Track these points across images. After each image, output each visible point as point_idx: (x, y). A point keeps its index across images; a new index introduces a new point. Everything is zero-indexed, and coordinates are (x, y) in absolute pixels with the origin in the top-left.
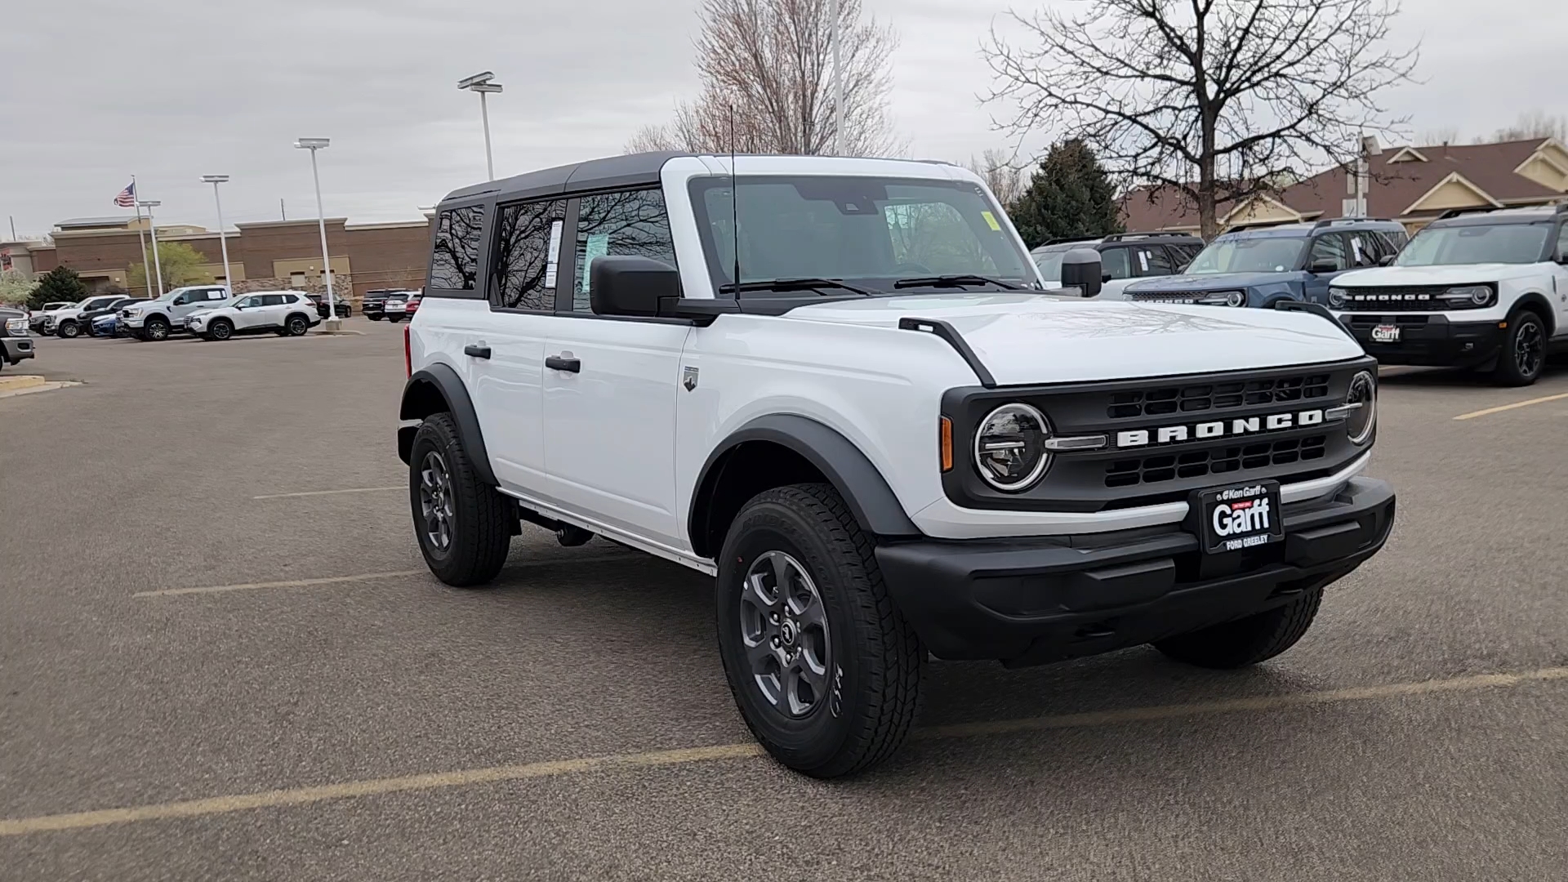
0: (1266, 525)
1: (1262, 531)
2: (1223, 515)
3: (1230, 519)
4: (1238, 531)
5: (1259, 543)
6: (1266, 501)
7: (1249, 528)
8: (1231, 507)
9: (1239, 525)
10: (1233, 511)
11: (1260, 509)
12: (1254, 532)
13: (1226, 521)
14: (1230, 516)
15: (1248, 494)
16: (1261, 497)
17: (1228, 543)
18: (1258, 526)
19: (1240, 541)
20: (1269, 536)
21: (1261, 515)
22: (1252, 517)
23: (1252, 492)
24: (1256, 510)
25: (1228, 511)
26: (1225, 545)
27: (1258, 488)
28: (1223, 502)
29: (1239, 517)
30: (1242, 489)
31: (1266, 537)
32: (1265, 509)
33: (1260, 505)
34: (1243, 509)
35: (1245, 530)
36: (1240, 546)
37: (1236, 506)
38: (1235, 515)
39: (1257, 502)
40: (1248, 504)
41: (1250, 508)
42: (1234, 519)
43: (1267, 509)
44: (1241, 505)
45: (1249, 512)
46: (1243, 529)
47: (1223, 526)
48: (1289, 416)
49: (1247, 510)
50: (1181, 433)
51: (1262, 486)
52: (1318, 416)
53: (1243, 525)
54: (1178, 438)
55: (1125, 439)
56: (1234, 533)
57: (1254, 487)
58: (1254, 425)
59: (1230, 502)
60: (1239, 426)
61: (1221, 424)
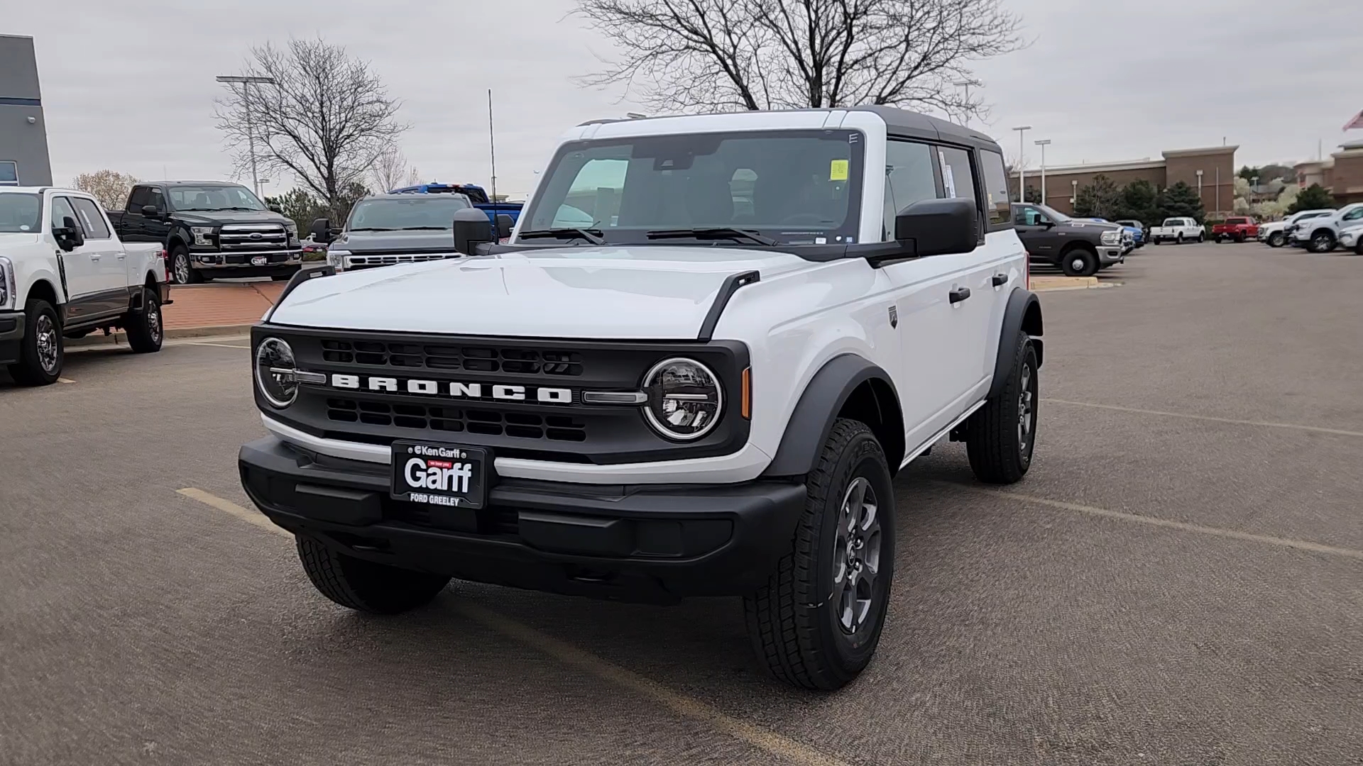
0: (465, 489)
1: (459, 493)
2: (416, 468)
3: (425, 473)
4: (432, 487)
5: (448, 504)
6: (468, 466)
7: (445, 488)
8: (426, 463)
9: (434, 482)
10: (428, 467)
11: (461, 472)
12: (448, 493)
13: (418, 474)
14: (425, 470)
15: (443, 455)
16: (463, 462)
17: (412, 495)
18: (455, 488)
19: (426, 496)
20: (461, 501)
21: (460, 478)
22: (450, 478)
23: (450, 454)
24: (456, 471)
25: (423, 466)
26: (409, 495)
27: (456, 453)
28: (414, 455)
29: (434, 474)
30: (438, 449)
31: (457, 501)
32: (466, 473)
33: (461, 469)
34: (441, 468)
35: (439, 488)
36: (426, 501)
37: (432, 463)
38: (430, 471)
39: (458, 465)
40: (447, 465)
41: (448, 469)
42: (428, 475)
43: (469, 474)
44: (440, 464)
45: (447, 473)
46: (438, 486)
47: (416, 479)
48: (522, 389)
49: (445, 470)
50: (391, 384)
51: (461, 452)
52: (565, 396)
53: (439, 482)
54: (388, 389)
55: (337, 380)
56: (427, 488)
57: (453, 450)
58: (474, 390)
59: (426, 458)
60: (456, 389)
61: (434, 383)
